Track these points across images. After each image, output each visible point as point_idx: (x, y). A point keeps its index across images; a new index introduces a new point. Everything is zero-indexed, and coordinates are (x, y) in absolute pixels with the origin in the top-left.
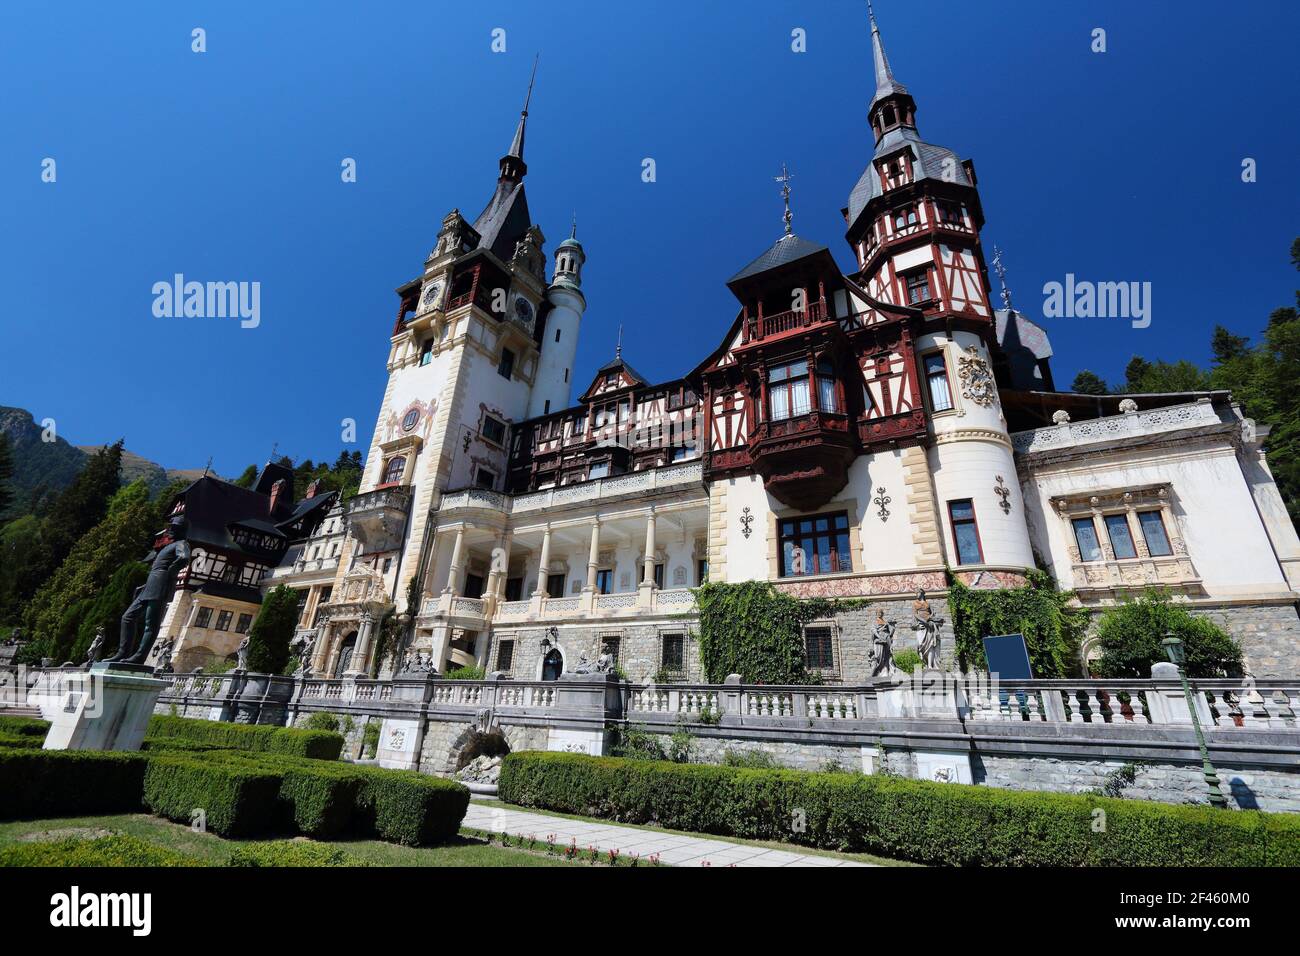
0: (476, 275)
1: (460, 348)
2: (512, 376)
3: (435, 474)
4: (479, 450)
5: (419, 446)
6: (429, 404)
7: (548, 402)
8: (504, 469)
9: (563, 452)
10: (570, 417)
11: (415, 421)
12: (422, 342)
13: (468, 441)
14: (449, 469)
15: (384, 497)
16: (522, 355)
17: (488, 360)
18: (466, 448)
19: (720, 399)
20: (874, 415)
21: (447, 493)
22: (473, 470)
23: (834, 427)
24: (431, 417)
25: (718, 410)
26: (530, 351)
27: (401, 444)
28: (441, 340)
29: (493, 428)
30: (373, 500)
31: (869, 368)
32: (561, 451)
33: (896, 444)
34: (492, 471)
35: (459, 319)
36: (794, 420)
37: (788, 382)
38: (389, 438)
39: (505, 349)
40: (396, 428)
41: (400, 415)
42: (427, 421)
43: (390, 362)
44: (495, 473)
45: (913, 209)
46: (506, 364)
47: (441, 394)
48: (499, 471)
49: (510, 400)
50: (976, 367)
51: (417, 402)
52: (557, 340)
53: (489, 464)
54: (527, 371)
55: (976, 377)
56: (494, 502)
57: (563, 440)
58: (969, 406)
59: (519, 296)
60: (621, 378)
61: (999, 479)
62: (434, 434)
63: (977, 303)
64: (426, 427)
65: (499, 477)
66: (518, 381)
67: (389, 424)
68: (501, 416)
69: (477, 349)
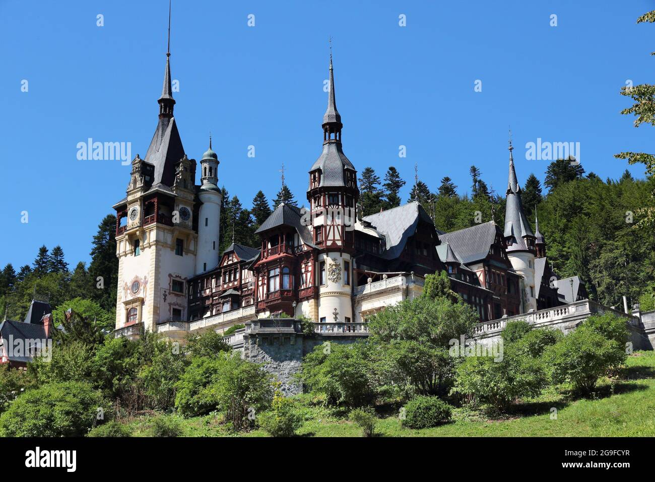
0: (156, 204)
1: (154, 247)
2: (184, 253)
3: (152, 316)
4: (172, 299)
5: (142, 302)
6: (143, 278)
7: (205, 264)
8: (186, 305)
9: (212, 296)
10: (214, 276)
11: (138, 288)
12: (134, 242)
13: (165, 296)
14: (158, 312)
15: (131, 330)
16: (187, 240)
17: (169, 249)
18: (165, 299)
19: (260, 278)
20: (303, 288)
21: (159, 324)
22: (170, 310)
23: (287, 295)
24: (145, 286)
25: (260, 283)
26: (191, 236)
27: (133, 301)
28: (144, 242)
29: (177, 285)
30: (126, 331)
31: (303, 268)
32: (212, 295)
33: (308, 299)
34: (180, 308)
35: (150, 230)
36: (275, 292)
37: (275, 276)
38: (126, 297)
39: (177, 239)
40: (129, 291)
41: (129, 284)
42: (144, 288)
43: (117, 252)
44: (182, 309)
45: (319, 198)
46: (180, 247)
47: (148, 273)
48: (184, 307)
49: (184, 267)
50: (334, 267)
51: (137, 277)
52: (206, 225)
53: (178, 305)
54: (192, 248)
55: (334, 271)
56: (180, 327)
57: (212, 289)
58: (330, 283)
59: (181, 206)
60: (234, 256)
61: (336, 309)
62: (148, 294)
63: (338, 240)
64: (144, 291)
65: (184, 310)
66: (187, 255)
67: (124, 289)
68: (180, 277)
69: (163, 246)
